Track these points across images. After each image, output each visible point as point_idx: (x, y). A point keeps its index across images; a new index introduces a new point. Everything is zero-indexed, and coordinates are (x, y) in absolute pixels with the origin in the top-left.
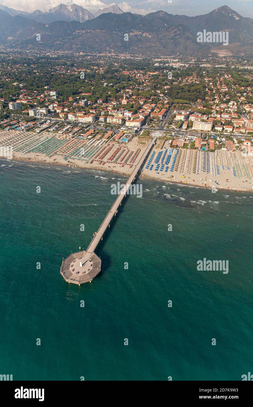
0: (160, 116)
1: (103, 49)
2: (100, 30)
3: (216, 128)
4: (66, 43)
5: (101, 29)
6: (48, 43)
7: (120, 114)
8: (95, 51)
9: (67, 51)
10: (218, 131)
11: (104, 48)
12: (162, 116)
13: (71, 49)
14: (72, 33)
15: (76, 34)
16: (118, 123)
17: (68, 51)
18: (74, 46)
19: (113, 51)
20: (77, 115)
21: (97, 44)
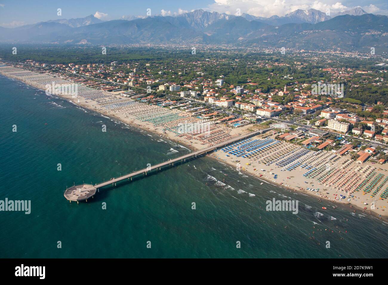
0: (304, 110)
1: (328, 47)
2: (330, 31)
3: (353, 131)
4: (290, 41)
5: (330, 29)
6: (272, 42)
7: (260, 103)
8: (319, 49)
9: (288, 49)
10: (355, 134)
11: (330, 46)
12: (306, 110)
13: (294, 46)
14: (299, 33)
15: (302, 34)
16: (250, 110)
17: (290, 48)
18: (297, 44)
19: (340, 49)
20: (221, 100)
21: (323, 42)
